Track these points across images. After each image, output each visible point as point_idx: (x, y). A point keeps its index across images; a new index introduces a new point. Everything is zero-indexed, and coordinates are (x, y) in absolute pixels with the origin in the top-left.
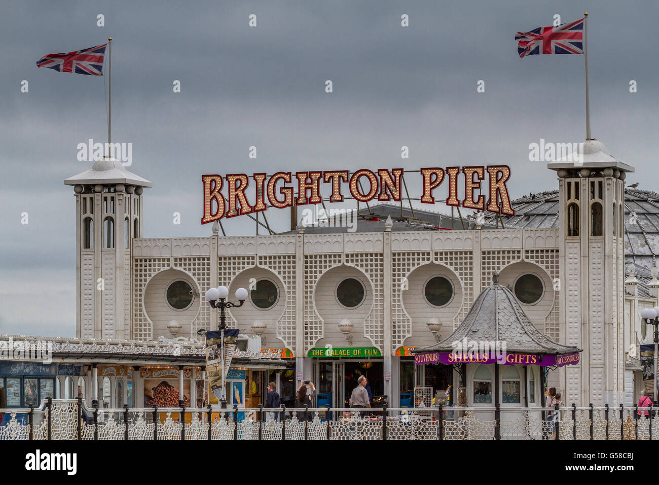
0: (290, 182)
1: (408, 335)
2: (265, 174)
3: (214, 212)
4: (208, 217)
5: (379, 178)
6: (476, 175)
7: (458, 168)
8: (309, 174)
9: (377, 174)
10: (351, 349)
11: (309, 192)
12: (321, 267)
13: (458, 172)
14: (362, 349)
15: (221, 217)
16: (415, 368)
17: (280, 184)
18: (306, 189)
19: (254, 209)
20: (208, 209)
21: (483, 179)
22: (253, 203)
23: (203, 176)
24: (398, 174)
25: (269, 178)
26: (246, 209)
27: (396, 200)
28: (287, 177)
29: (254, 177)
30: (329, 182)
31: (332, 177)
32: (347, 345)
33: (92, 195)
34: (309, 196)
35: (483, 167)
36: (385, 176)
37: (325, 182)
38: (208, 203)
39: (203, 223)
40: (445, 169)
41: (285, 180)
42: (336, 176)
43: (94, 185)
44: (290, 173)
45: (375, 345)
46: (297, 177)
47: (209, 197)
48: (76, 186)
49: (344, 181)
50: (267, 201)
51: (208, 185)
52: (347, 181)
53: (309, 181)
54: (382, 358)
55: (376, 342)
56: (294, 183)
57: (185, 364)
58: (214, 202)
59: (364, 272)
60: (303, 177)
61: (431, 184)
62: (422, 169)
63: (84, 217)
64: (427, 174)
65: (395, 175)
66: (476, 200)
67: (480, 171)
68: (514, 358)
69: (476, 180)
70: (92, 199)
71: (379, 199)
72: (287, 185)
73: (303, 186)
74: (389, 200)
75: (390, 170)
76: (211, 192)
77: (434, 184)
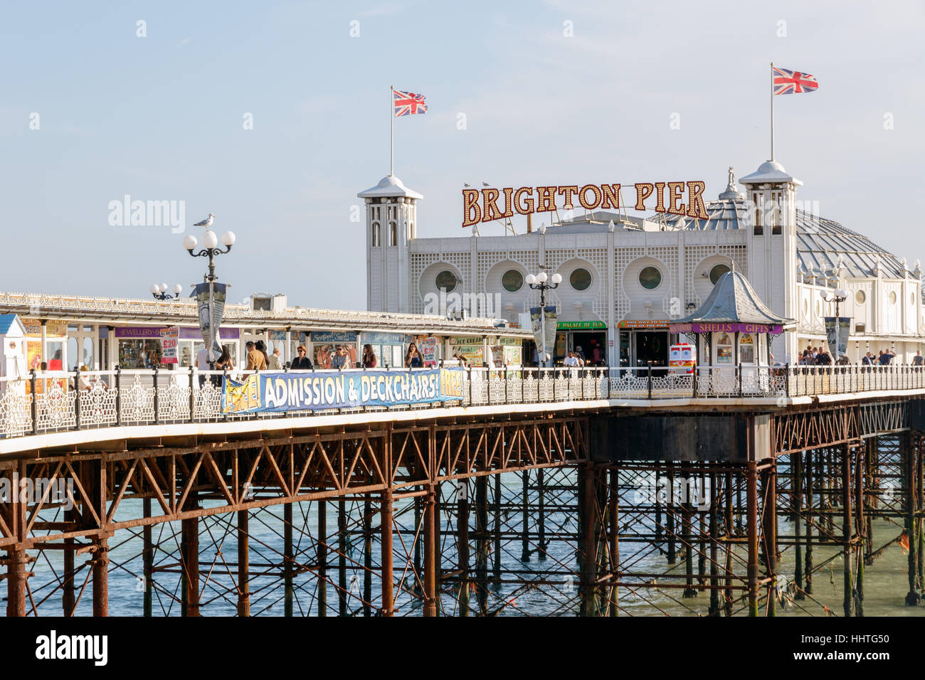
0: (532, 194)
1: (627, 312)
2: (512, 189)
3: (472, 219)
4: (468, 222)
5: (602, 191)
6: (678, 188)
7: (664, 183)
8: (547, 189)
9: (600, 188)
10: (583, 323)
11: (547, 202)
12: (558, 260)
13: (664, 186)
14: (591, 323)
15: (477, 222)
16: (630, 336)
17: (524, 196)
18: (544, 199)
19: (503, 216)
20: (467, 216)
21: (683, 191)
22: (502, 211)
23: (463, 191)
24: (616, 188)
25: (515, 192)
26: (497, 215)
27: (615, 208)
28: (529, 191)
29: (504, 190)
30: (562, 194)
31: (565, 190)
32: (578, 320)
33: (379, 205)
34: (547, 205)
35: (683, 183)
36: (607, 190)
37: (559, 194)
38: (467, 211)
39: (463, 226)
40: (654, 184)
41: (528, 193)
42: (568, 189)
43: (380, 198)
44: (531, 188)
45: (601, 319)
46: (538, 191)
47: (468, 206)
48: (366, 198)
49: (574, 194)
50: (513, 209)
51: (467, 197)
52: (577, 194)
53: (547, 193)
54: (607, 329)
55: (603, 317)
56: (535, 195)
57: (488, 334)
58: (472, 210)
59: (592, 263)
60: (542, 191)
61: (643, 195)
62: (636, 184)
63: (373, 222)
64: (640, 187)
65: (615, 190)
66: (678, 207)
67: (681, 185)
68: (752, 328)
69: (678, 192)
70: (379, 208)
71: (602, 207)
72: (530, 197)
73: (542, 198)
74: (609, 208)
75: (611, 185)
76: (470, 203)
77: (645, 196)
